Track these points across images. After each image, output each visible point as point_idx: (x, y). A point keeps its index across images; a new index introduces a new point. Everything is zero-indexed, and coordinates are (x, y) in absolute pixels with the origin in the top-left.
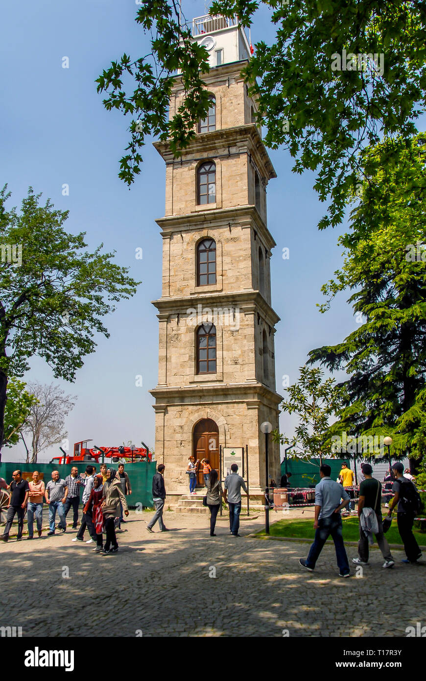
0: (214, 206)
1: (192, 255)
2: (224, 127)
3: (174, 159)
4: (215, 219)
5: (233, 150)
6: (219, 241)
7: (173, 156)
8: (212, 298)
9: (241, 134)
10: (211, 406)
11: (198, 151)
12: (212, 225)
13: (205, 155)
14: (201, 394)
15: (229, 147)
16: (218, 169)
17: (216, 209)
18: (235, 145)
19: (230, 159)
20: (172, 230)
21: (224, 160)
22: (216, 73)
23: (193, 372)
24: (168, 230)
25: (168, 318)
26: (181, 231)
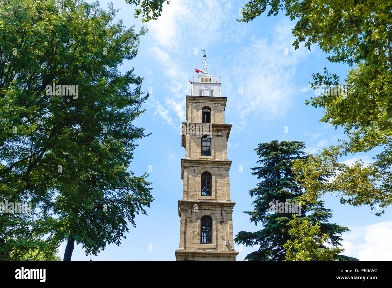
0: (211, 157)
4: (212, 163)
5: (220, 134)
6: (214, 175)
8: (211, 203)
9: (225, 128)
12: (210, 166)
14: (205, 255)
15: (218, 132)
16: (213, 141)
17: (212, 159)
18: (221, 131)
19: (218, 138)
20: (189, 165)
21: (216, 137)
22: (212, 99)
23: (200, 242)
24: (187, 165)
25: (186, 210)
26: (194, 167)
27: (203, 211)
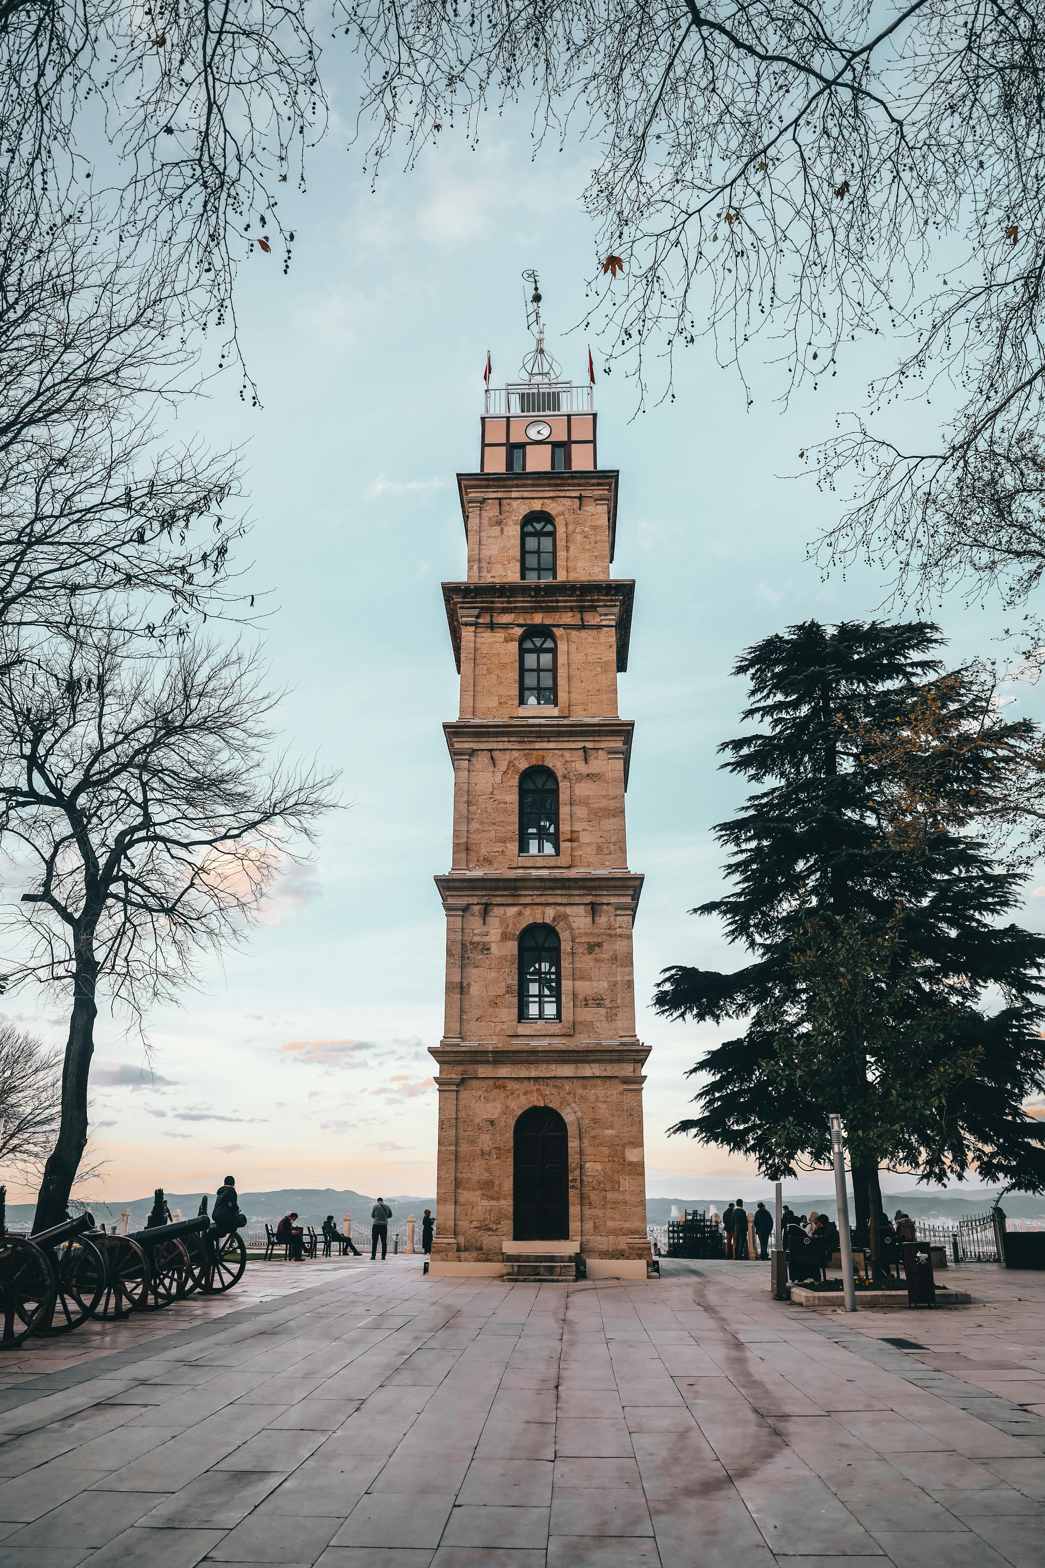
0: (555, 712)
1: (513, 798)
2: (573, 577)
3: (478, 617)
4: (557, 735)
5: (591, 619)
6: (564, 777)
7: (476, 612)
9: (607, 594)
10: (551, 1082)
11: (525, 610)
12: (551, 745)
13: (538, 619)
14: (531, 1058)
15: (582, 612)
16: (562, 647)
17: (557, 717)
18: (593, 608)
19: (584, 634)
20: (475, 746)
21: (574, 633)
22: (559, 482)
23: (515, 1017)
24: (466, 745)
25: (466, 909)
26: (490, 750)
27: (528, 911)
